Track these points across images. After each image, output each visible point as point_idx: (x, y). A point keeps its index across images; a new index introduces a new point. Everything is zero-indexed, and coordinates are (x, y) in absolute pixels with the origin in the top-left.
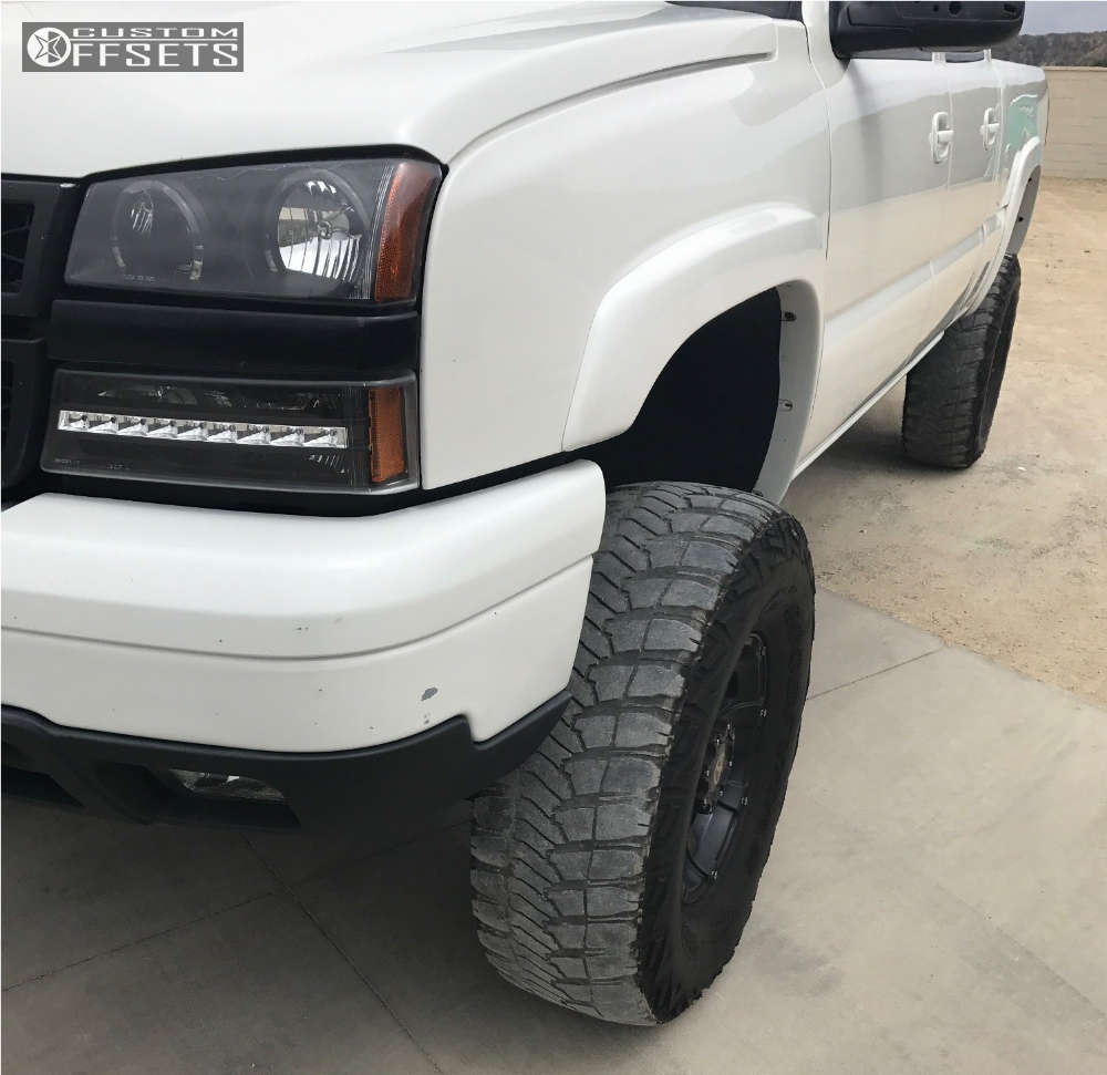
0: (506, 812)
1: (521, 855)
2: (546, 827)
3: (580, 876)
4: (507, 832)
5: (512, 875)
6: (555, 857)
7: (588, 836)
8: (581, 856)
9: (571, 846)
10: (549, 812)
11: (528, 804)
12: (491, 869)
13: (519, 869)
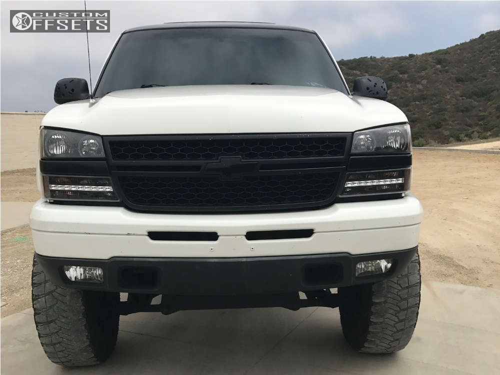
0: (383, 286)
1: (389, 296)
2: (396, 286)
3: (406, 296)
4: (384, 291)
5: (387, 302)
6: (399, 293)
7: (407, 285)
8: (406, 291)
9: (403, 289)
10: (396, 282)
11: (390, 282)
12: (379, 303)
13: (389, 300)
